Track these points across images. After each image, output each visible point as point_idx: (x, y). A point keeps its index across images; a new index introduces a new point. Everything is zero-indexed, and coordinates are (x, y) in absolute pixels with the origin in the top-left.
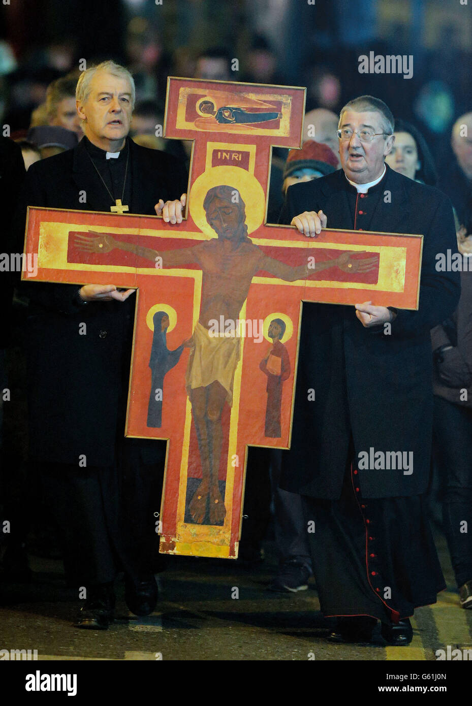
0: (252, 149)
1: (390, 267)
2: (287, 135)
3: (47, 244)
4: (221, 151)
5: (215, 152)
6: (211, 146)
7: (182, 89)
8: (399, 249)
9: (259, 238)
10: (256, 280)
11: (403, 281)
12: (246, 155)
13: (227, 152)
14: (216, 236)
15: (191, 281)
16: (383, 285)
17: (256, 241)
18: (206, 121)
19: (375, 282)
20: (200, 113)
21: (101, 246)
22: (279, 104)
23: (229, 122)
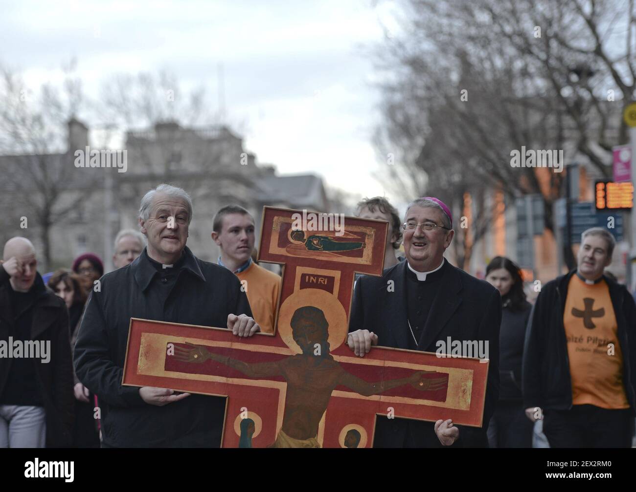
0: (337, 274)
1: (458, 387)
2: (368, 263)
3: (147, 354)
4: (310, 275)
5: (304, 276)
6: (300, 270)
7: (276, 218)
8: (466, 371)
9: (340, 355)
10: (335, 393)
11: (469, 401)
12: (331, 280)
13: (314, 276)
14: (301, 352)
15: (277, 392)
16: (450, 403)
17: (336, 358)
18: (297, 248)
19: (443, 399)
20: (292, 241)
21: (196, 356)
22: (363, 235)
23: (318, 249)
